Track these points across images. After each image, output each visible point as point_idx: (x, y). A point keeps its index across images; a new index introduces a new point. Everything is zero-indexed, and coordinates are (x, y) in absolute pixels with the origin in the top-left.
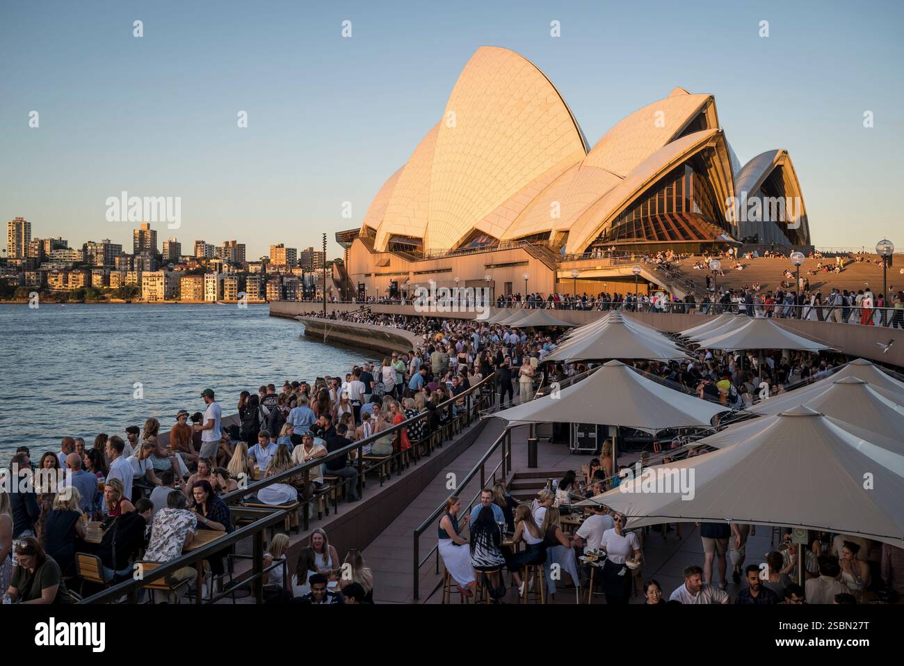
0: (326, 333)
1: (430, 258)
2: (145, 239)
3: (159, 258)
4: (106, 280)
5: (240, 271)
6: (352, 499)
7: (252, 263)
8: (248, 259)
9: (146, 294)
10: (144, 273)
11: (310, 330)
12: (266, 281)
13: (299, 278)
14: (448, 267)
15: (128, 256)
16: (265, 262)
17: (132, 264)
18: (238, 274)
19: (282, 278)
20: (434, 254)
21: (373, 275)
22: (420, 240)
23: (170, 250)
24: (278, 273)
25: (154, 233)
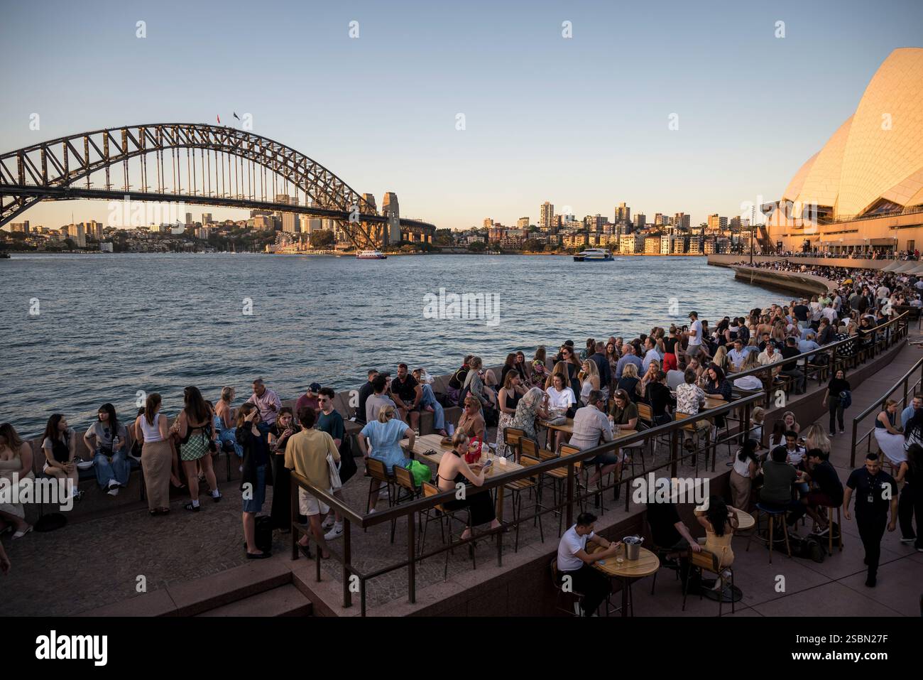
0: (752, 277)
1: (839, 222)
2: (622, 214)
3: (631, 225)
4: (598, 240)
5: (686, 233)
6: (798, 393)
7: (694, 228)
8: (691, 225)
9: (622, 249)
10: (621, 236)
11: (740, 275)
12: (704, 241)
13: (729, 238)
14: (854, 229)
15: (611, 224)
16: (704, 227)
17: (614, 230)
18: (684, 235)
19: (716, 238)
20: (842, 219)
21: (789, 235)
22: (831, 208)
23: (639, 222)
24: (713, 234)
25: (628, 209)
